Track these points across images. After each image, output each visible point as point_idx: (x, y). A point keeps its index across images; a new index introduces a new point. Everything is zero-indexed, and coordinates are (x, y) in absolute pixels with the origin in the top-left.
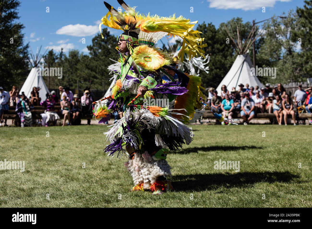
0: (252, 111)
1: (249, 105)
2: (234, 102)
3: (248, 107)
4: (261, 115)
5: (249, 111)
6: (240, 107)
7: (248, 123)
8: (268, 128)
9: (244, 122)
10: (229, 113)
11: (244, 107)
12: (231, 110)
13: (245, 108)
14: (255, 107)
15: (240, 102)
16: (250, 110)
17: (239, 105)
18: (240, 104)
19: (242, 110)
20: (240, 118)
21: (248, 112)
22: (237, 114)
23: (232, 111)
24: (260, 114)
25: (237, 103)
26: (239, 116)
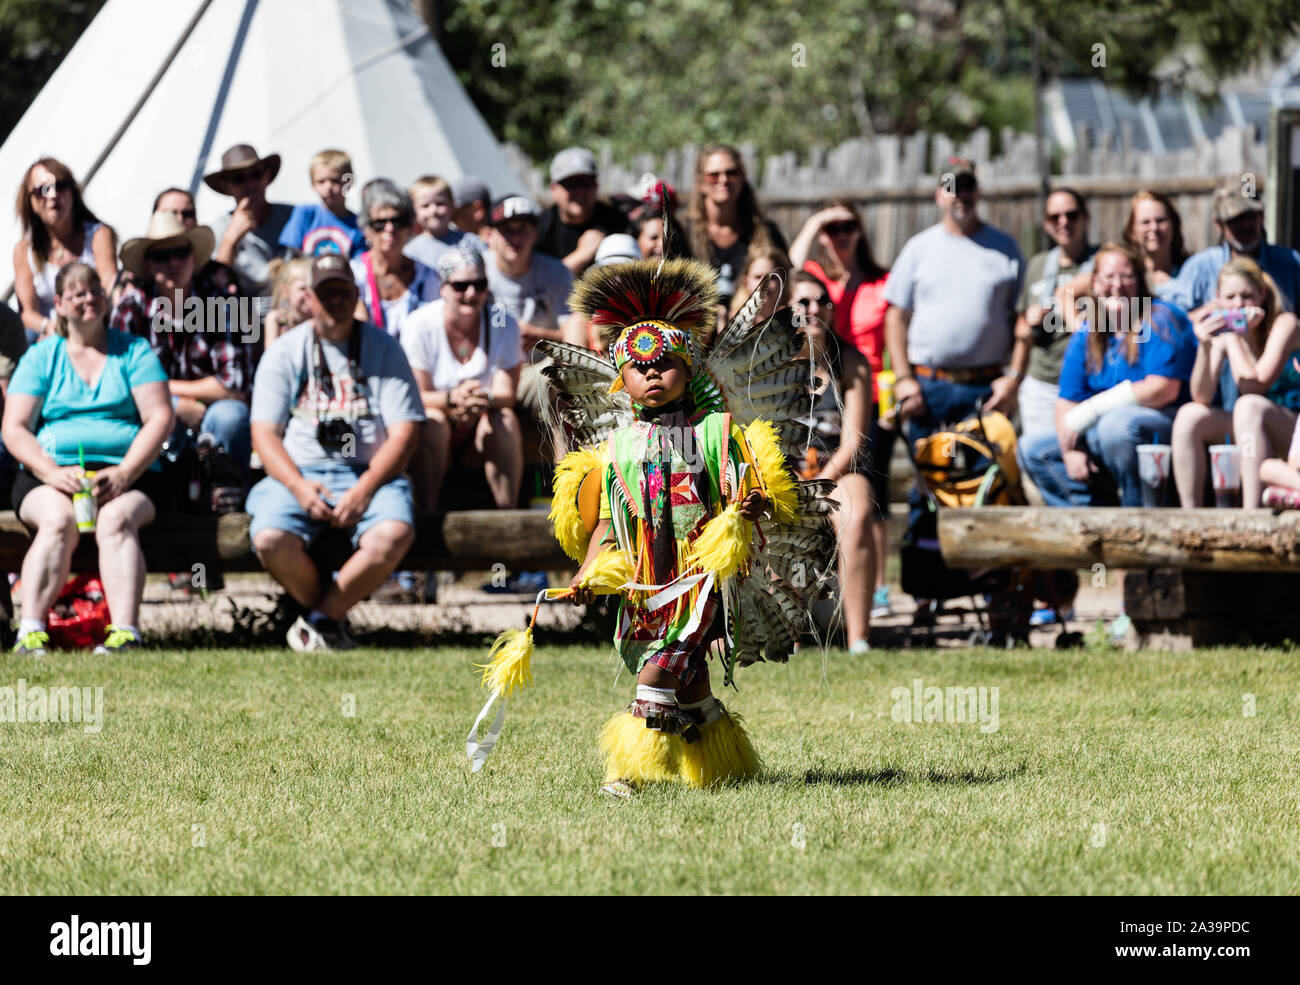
0: (387, 479)
1: (344, 408)
2: (170, 367)
3: (331, 435)
4: (500, 535)
5: (356, 485)
6: (241, 436)
7: (339, 633)
8: (574, 682)
9: (288, 609)
10: (105, 494)
11: (281, 433)
12: (127, 464)
13: (302, 442)
14: (422, 430)
15: (236, 376)
16: (359, 467)
17: (225, 413)
18: (244, 393)
19: (260, 474)
20: (247, 561)
21: (343, 493)
22: (207, 519)
23: (141, 480)
24: (480, 516)
25: (209, 385)
26: (228, 541)
